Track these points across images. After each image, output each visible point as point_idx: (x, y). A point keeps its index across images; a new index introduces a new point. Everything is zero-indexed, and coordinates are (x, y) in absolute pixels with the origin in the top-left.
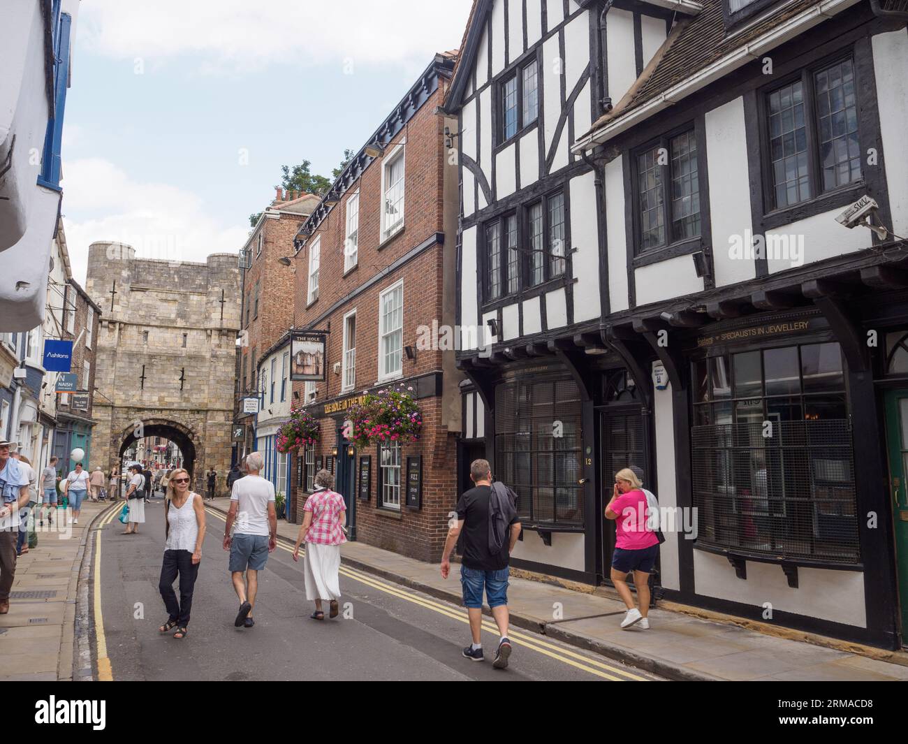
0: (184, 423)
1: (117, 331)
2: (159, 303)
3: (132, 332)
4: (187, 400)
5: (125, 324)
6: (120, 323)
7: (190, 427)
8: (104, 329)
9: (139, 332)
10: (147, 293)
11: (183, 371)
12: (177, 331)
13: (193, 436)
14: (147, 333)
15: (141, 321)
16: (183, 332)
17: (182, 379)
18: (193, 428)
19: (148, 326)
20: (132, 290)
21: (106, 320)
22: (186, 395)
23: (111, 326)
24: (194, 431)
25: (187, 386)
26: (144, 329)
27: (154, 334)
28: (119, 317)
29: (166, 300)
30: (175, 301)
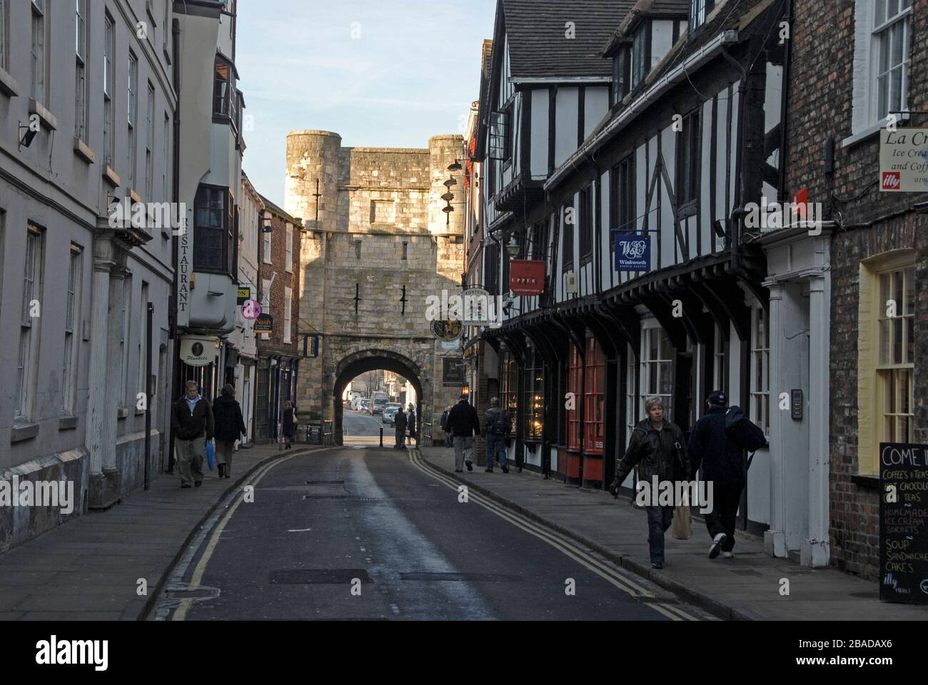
0: (408, 356)
1: (324, 242)
3: (342, 242)
4: (410, 326)
5: (333, 233)
6: (328, 232)
7: (414, 359)
8: (309, 241)
9: (351, 243)
10: (357, 192)
11: (404, 290)
12: (395, 240)
13: (419, 371)
14: (359, 243)
16: (402, 240)
17: (403, 300)
18: (418, 360)
19: (360, 234)
21: (311, 230)
22: (409, 320)
23: (317, 237)
24: (419, 364)
25: (409, 309)
26: (355, 238)
27: (370, 244)
28: (325, 226)
29: (381, 201)
30: (392, 200)
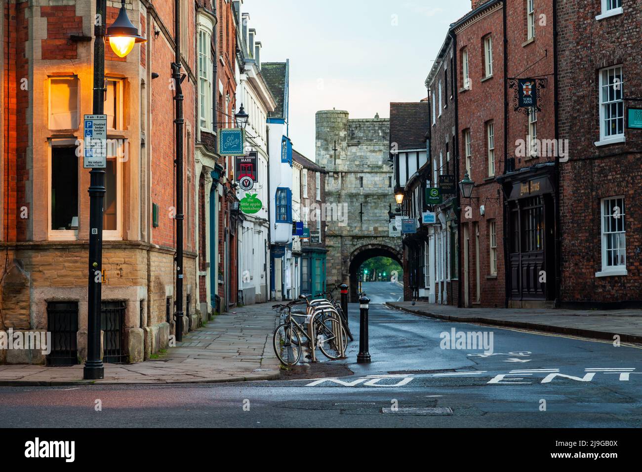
0: (394, 248)
1: (340, 178)
2: (368, 154)
3: (351, 178)
5: (345, 173)
6: (342, 173)
7: (398, 249)
8: (331, 179)
9: (356, 178)
10: (359, 147)
11: (390, 207)
12: (384, 175)
13: (401, 257)
14: (362, 178)
15: (356, 169)
16: (388, 175)
17: (390, 212)
19: (362, 172)
20: (349, 146)
21: (331, 172)
23: (336, 176)
26: (359, 175)
27: (368, 179)
28: (340, 168)
29: (374, 151)
30: (381, 151)
